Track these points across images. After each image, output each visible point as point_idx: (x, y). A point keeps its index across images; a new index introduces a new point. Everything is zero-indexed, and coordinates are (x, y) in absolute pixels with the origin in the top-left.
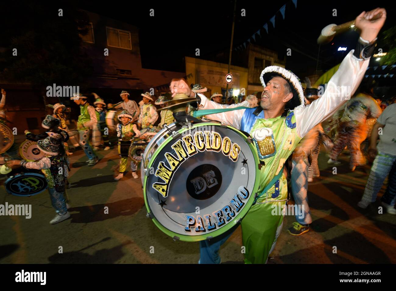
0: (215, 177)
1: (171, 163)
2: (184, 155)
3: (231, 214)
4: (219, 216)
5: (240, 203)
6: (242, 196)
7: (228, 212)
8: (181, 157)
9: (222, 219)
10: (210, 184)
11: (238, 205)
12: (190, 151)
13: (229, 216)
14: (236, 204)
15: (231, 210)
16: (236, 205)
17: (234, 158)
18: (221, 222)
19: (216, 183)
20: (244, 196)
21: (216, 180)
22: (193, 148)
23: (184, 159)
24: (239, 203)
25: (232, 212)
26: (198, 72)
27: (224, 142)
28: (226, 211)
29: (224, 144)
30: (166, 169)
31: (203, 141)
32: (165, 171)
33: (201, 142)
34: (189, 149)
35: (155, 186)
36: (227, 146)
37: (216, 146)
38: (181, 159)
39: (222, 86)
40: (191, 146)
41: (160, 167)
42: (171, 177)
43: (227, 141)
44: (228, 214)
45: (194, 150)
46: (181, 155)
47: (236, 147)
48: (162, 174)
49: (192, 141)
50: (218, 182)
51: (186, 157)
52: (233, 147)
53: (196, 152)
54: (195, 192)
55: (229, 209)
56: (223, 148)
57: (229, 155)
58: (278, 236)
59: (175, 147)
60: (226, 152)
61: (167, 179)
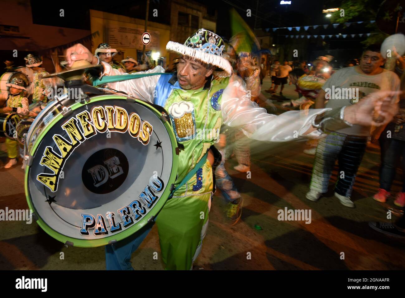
0: (119, 165)
1: (61, 148)
2: (79, 137)
3: (141, 211)
4: (125, 214)
5: (153, 197)
6: (155, 188)
7: (137, 209)
8: (75, 139)
9: (129, 218)
10: (113, 174)
11: (150, 199)
12: (86, 133)
13: (138, 214)
14: (148, 199)
15: (140, 206)
16: (146, 199)
17: (145, 140)
18: (127, 221)
19: (121, 172)
20: (157, 188)
21: (120, 168)
22: (90, 128)
23: (78, 143)
24: (151, 197)
25: (142, 208)
26: (106, 29)
27: (131, 119)
28: (134, 207)
29: (131, 123)
30: (54, 156)
31: (104, 119)
32: (54, 158)
33: (101, 120)
34: (85, 130)
35: (40, 178)
36: (135, 125)
37: (120, 125)
38: (74, 142)
39: (138, 48)
40: (88, 125)
41: (47, 153)
42: (61, 166)
43: (135, 118)
44: (137, 211)
45: (92, 131)
46: (74, 137)
47: (147, 126)
48: (49, 162)
49: (89, 120)
50: (123, 172)
51: (82, 140)
52: (143, 126)
53: (94, 133)
54: (94, 184)
55: (138, 205)
56: (130, 128)
57: (138, 136)
58: (204, 236)
59: (67, 126)
60: (134, 133)
61: (56, 168)
